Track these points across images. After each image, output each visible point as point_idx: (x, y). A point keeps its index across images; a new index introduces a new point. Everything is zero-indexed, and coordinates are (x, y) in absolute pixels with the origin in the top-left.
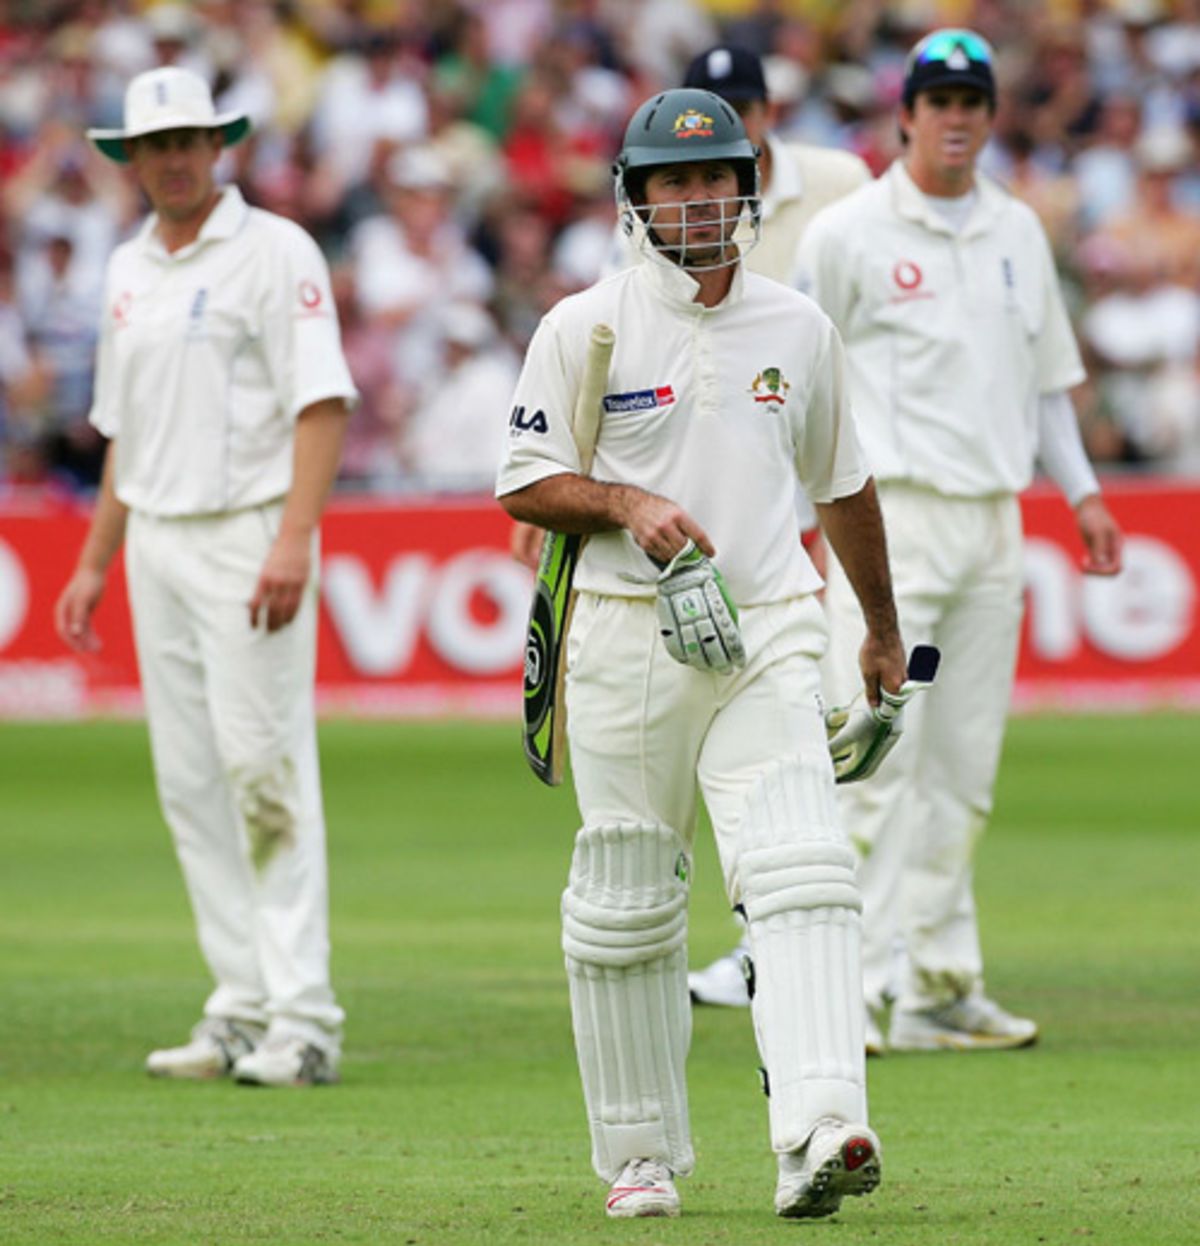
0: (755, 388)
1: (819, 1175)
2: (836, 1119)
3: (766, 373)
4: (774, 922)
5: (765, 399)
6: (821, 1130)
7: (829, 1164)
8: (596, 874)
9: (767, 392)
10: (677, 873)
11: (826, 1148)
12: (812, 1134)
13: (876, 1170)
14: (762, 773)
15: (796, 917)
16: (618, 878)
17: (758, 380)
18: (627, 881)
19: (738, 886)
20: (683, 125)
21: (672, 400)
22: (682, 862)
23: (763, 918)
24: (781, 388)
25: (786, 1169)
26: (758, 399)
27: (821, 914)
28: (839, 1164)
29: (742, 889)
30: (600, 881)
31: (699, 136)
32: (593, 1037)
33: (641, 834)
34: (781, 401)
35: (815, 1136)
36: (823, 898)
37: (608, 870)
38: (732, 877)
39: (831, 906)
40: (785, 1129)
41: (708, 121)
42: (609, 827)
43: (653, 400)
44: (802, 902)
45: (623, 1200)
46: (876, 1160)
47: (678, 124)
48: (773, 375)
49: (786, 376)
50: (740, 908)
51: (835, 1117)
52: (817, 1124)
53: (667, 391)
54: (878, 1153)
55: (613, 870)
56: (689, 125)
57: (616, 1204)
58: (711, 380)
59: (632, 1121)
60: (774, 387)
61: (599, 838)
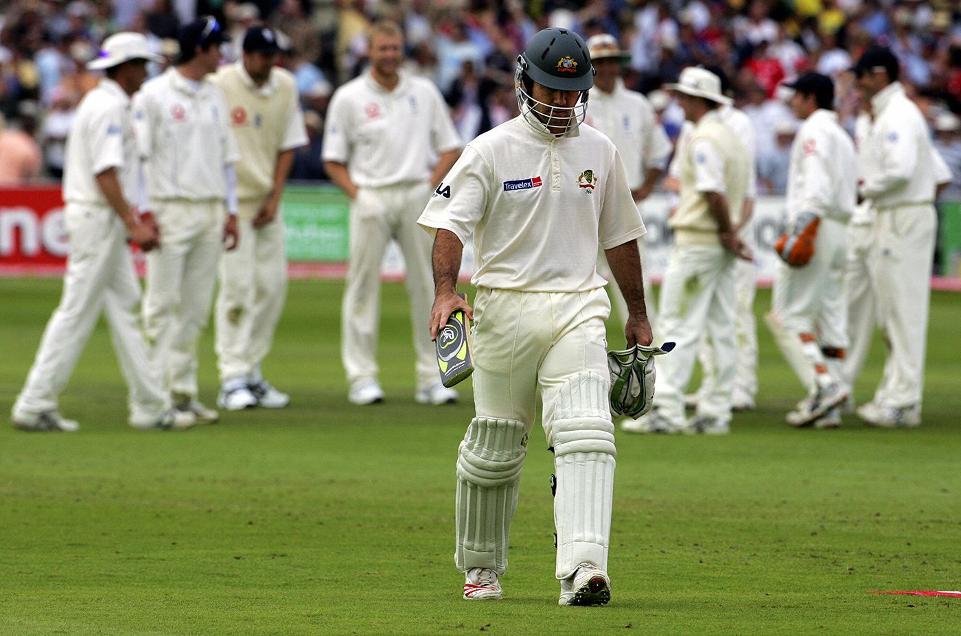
0: (580, 180)
1: (577, 594)
2: (590, 564)
3: (586, 172)
4: (568, 458)
5: (585, 186)
6: (581, 569)
7: (582, 590)
8: (480, 441)
9: (586, 183)
10: (522, 444)
11: (582, 581)
12: (577, 570)
13: (608, 593)
14: (569, 378)
15: (580, 456)
16: (491, 446)
17: (582, 176)
18: (497, 447)
19: (552, 437)
20: (562, 64)
21: (541, 184)
22: (525, 438)
23: (563, 455)
24: (593, 180)
25: (564, 589)
26: (581, 186)
27: (593, 456)
28: (587, 589)
29: (553, 439)
30: (482, 444)
31: (569, 72)
32: (466, 511)
33: (507, 425)
34: (593, 188)
35: (578, 572)
36: (594, 447)
37: (487, 440)
38: (549, 432)
39: (598, 452)
40: (563, 567)
41: (575, 64)
42: (491, 420)
43: (531, 184)
44: (582, 448)
45: (474, 593)
46: (607, 588)
47: (560, 63)
48: (589, 173)
49: (595, 174)
50: (552, 449)
51: (589, 562)
52: (579, 566)
53: (538, 179)
54: (608, 586)
55: (489, 441)
56: (565, 65)
57: (470, 594)
58: (558, 175)
59: (479, 551)
60: (589, 180)
61: (485, 424)
